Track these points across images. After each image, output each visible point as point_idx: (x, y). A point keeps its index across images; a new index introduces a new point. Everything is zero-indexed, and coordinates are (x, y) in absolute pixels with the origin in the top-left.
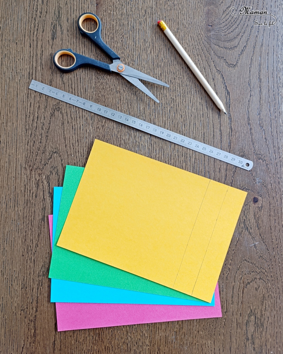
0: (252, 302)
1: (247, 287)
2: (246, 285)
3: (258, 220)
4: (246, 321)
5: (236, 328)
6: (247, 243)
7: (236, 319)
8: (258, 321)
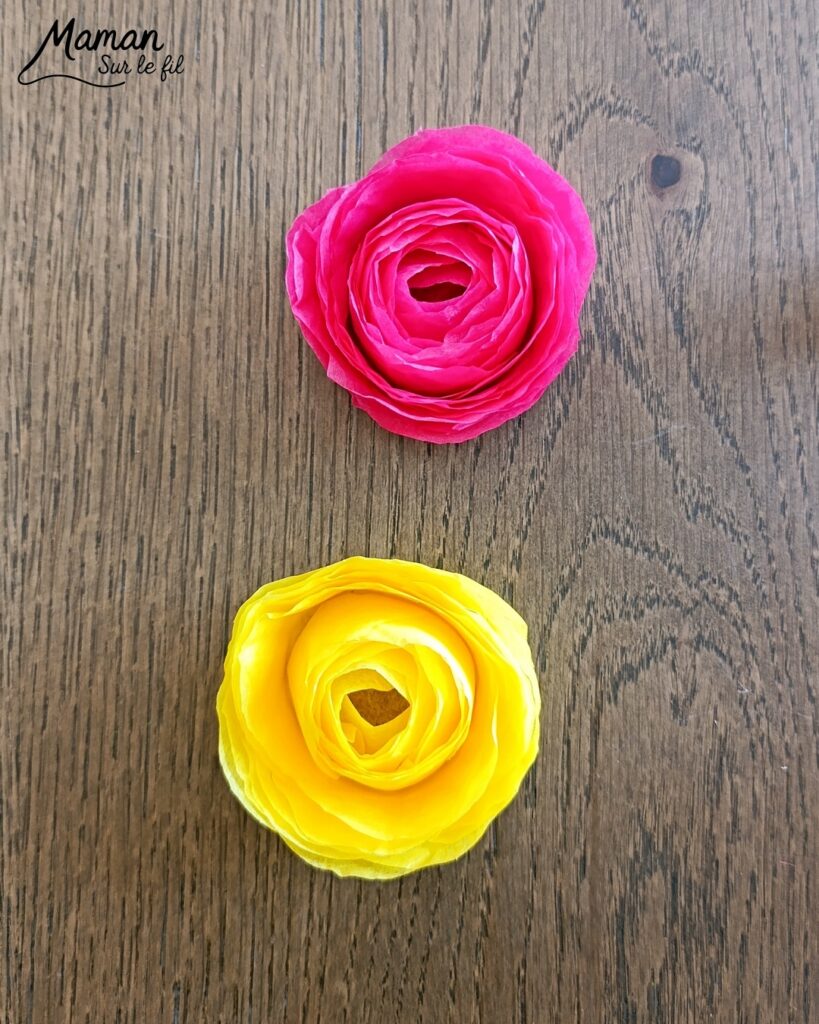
0: (652, 787)
1: (620, 695)
2: (616, 687)
3: (681, 291)
4: (614, 906)
5: (552, 949)
6: (617, 428)
7: (551, 898)
8: (689, 901)
